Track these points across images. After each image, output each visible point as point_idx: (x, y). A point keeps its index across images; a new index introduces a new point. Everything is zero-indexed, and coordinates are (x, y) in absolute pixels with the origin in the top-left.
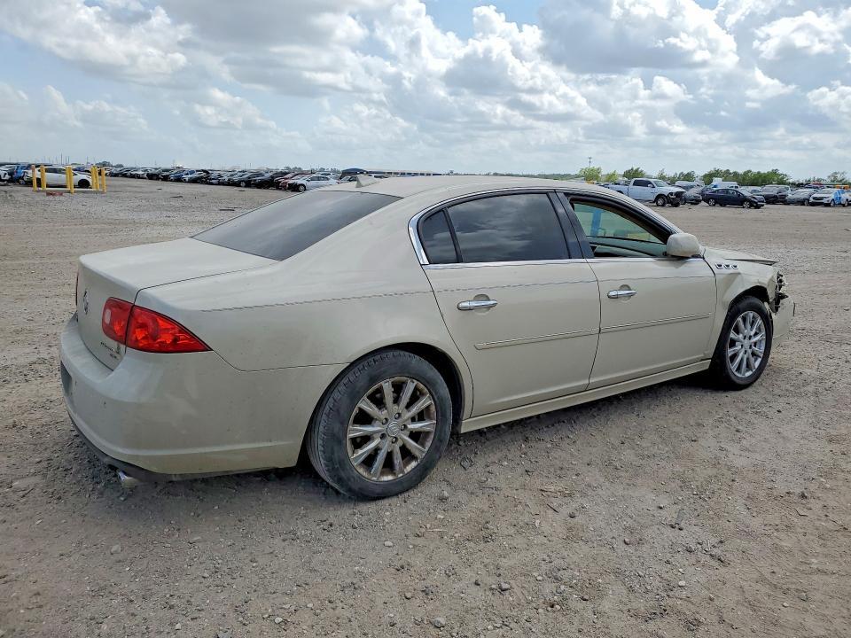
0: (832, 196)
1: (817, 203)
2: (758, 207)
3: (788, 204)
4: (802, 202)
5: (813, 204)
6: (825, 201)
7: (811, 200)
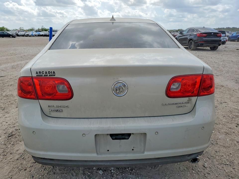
0: (31, 34)
1: (28, 36)
2: (15, 37)
3: (19, 36)
4: (23, 36)
5: (27, 36)
6: (29, 35)
7: (26, 35)
